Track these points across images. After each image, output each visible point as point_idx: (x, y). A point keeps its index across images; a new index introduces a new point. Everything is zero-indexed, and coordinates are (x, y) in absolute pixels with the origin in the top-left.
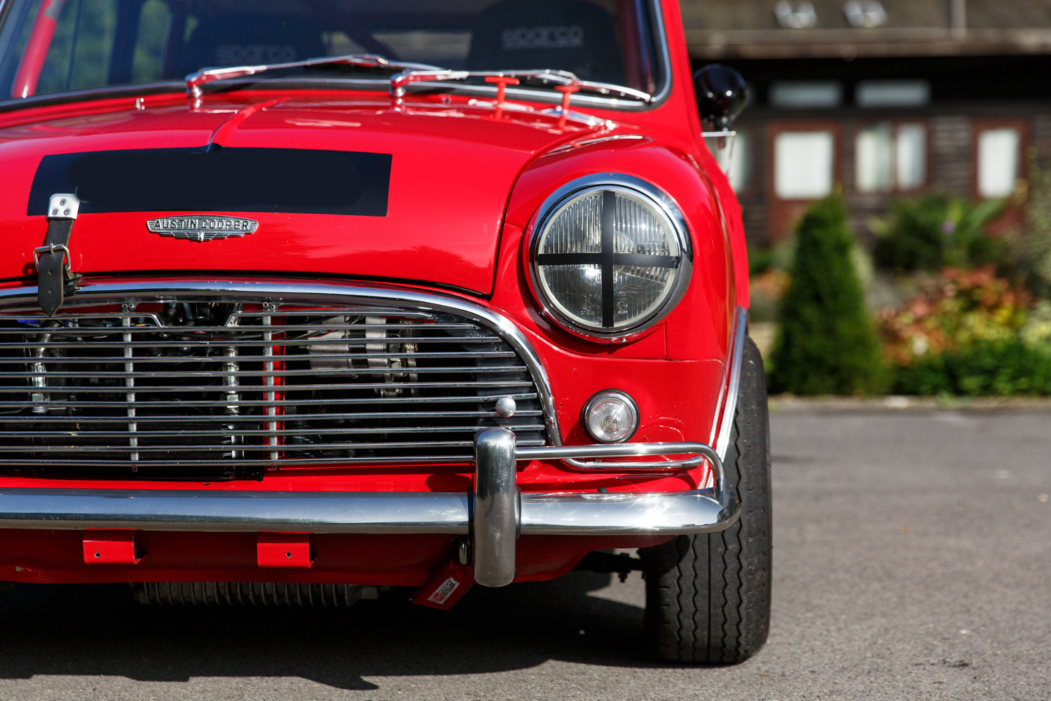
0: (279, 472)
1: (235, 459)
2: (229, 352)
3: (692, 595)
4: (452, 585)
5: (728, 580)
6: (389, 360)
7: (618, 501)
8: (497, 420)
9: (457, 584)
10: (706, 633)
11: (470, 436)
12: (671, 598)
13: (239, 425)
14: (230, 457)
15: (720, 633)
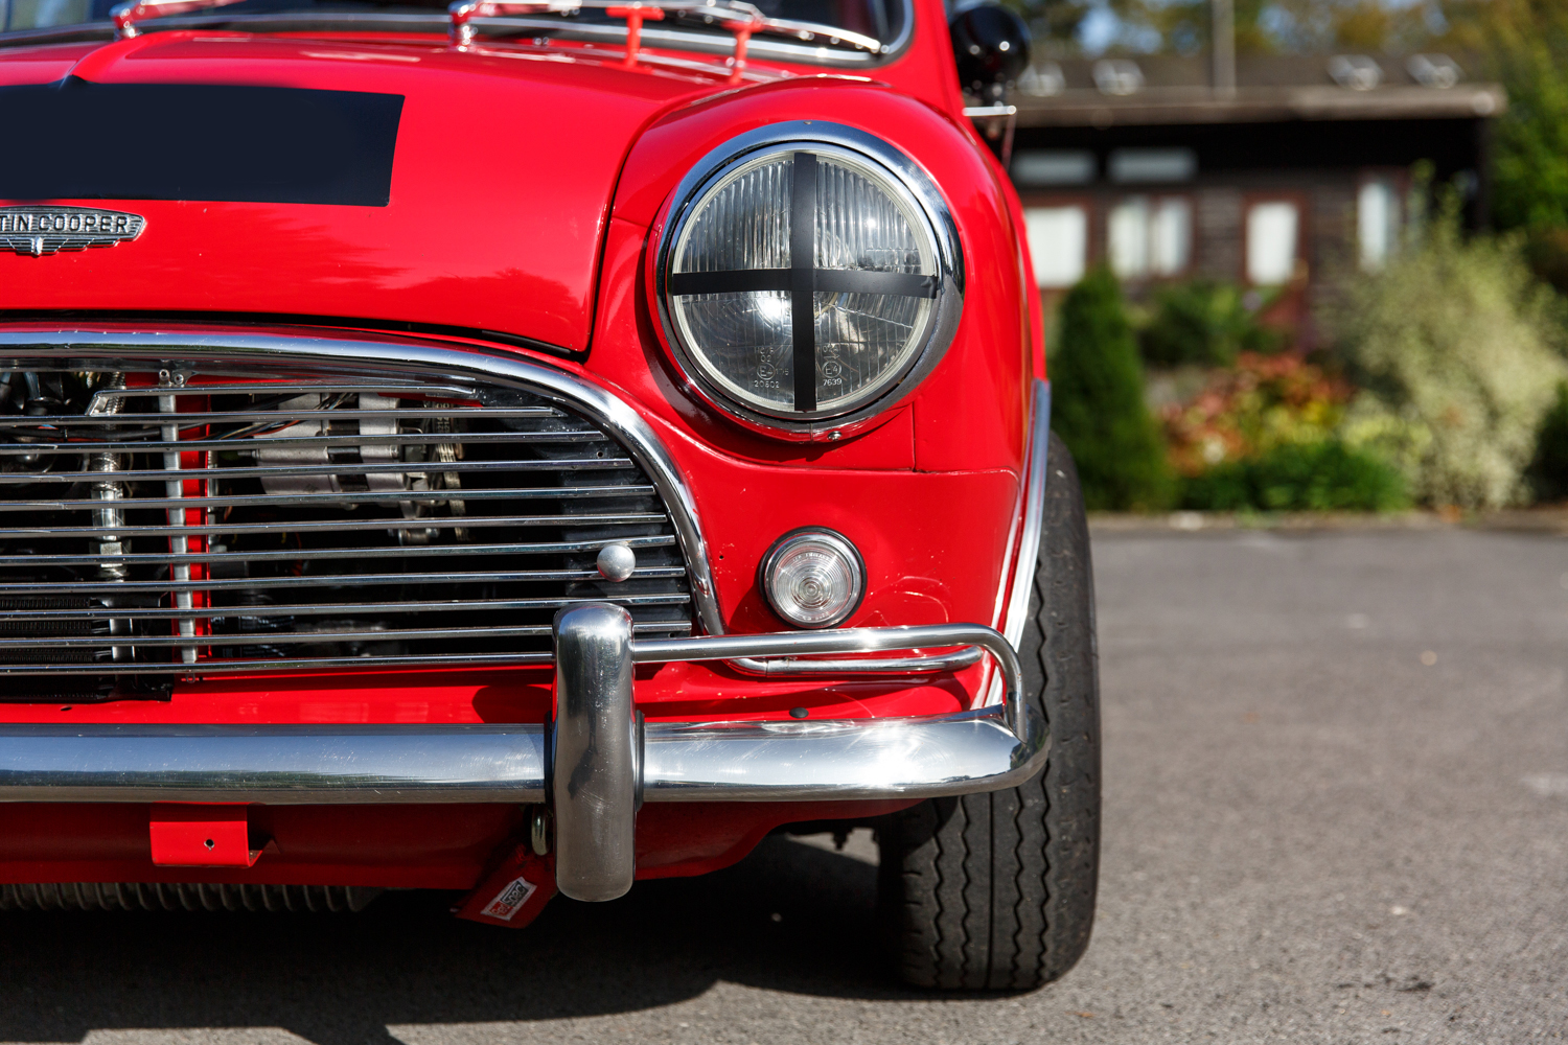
0: (204, 684)
1: (119, 661)
2: (101, 463)
3: (961, 887)
4: (523, 890)
5: (1024, 860)
6: (405, 477)
7: (829, 734)
8: (601, 586)
9: (532, 889)
10: (985, 948)
11: (547, 616)
12: (924, 891)
13: (123, 599)
14: (109, 659)
15: (1011, 948)
